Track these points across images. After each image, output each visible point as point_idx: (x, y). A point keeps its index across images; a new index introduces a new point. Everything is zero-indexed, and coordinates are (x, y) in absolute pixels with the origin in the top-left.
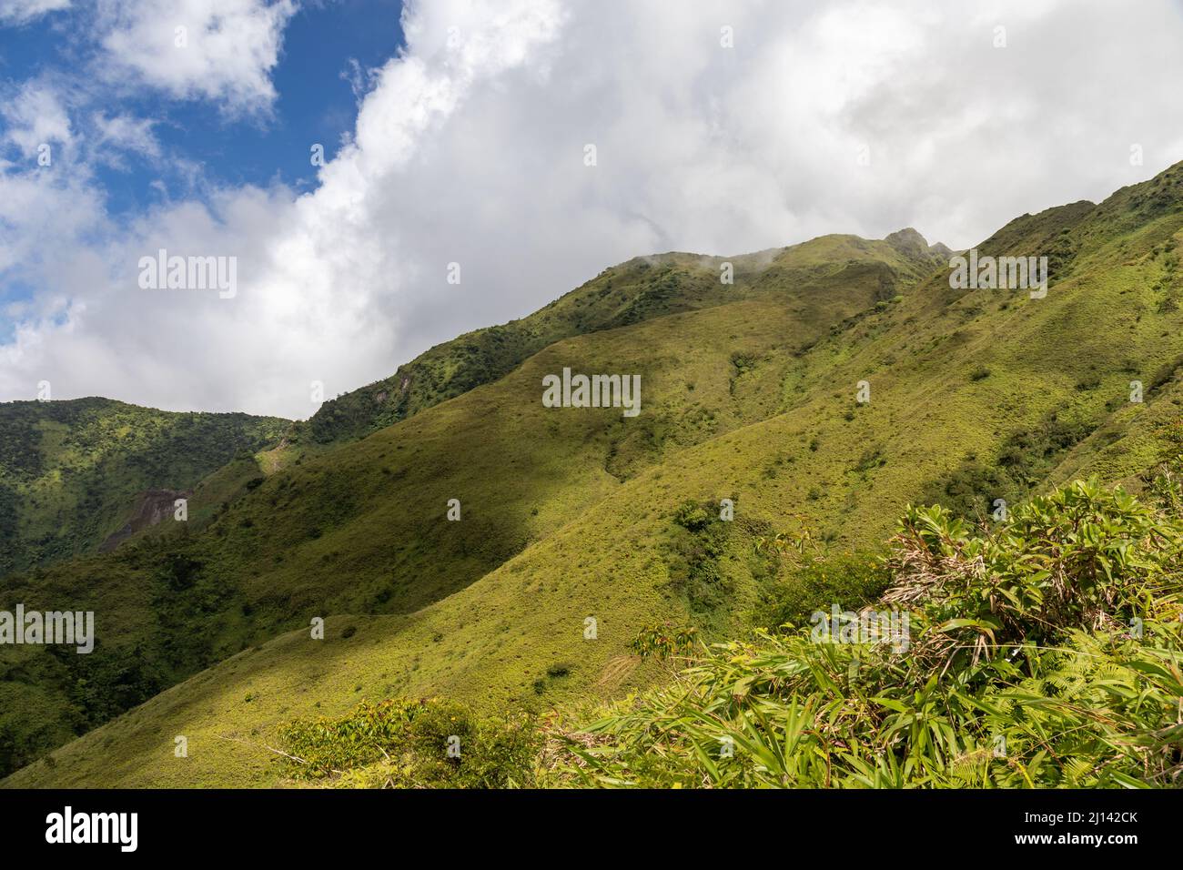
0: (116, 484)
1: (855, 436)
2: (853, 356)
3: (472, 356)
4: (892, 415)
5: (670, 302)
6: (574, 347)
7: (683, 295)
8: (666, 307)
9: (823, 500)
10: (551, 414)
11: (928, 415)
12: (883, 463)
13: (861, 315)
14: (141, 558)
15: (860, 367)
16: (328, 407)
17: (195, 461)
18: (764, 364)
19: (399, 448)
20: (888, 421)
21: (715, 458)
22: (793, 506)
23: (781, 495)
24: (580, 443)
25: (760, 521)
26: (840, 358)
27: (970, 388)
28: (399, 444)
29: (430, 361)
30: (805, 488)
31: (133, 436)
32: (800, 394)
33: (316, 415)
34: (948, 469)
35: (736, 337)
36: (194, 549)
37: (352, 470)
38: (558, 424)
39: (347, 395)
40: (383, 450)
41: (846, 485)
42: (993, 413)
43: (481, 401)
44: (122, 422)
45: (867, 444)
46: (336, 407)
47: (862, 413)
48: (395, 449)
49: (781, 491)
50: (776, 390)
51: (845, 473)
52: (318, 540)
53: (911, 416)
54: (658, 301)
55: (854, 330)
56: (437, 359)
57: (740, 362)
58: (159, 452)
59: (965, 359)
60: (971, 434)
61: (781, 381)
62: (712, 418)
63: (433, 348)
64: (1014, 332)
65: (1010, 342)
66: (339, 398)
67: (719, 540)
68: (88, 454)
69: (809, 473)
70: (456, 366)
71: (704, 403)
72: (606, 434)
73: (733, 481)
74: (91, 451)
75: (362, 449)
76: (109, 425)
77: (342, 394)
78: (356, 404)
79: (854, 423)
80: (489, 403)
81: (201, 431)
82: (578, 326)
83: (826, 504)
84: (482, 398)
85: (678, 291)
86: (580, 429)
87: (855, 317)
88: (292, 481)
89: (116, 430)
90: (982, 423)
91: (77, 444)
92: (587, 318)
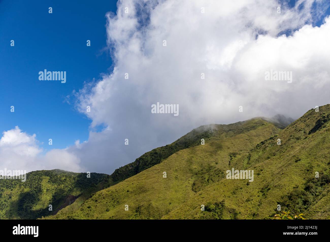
0: (60, 194)
1: (261, 180)
2: (264, 153)
3: (156, 155)
4: (272, 173)
5: (211, 138)
6: (182, 153)
7: (214, 136)
8: (210, 140)
9: (252, 201)
10: (176, 173)
11: (283, 173)
12: (269, 189)
13: (266, 140)
14: (60, 217)
15: (266, 157)
16: (117, 171)
17: (81, 187)
18: (239, 156)
19: (132, 184)
20: (271, 175)
21: (218, 188)
22: (242, 203)
23: (238, 200)
24: (184, 182)
25: (232, 209)
26: (260, 154)
27: (295, 164)
28: (132, 183)
29: (145, 157)
30: (246, 197)
31: (66, 180)
32: (249, 165)
33: (113, 174)
34: (290, 191)
35: (230, 148)
36: (74, 214)
37: (119, 191)
38: (177, 176)
39: (122, 167)
40: (128, 184)
41: (258, 196)
42: (303, 172)
43: (156, 169)
44: (63, 176)
45: (264, 183)
46: (119, 171)
47: (263, 173)
48: (131, 184)
49: (238, 198)
50: (242, 164)
51: (258, 192)
52: (108, 212)
53: (278, 173)
54: (207, 138)
55: (264, 145)
56: (146, 156)
57: (232, 155)
58: (72, 184)
59: (293, 155)
60: (297, 179)
61: (243, 161)
62: (223, 173)
63: (145, 153)
64: (308, 146)
65: (307, 149)
66: (120, 168)
67: (219, 215)
68: (54, 185)
69: (247, 192)
70: (151, 158)
71: (220, 169)
72: (192, 178)
73: (223, 196)
74: (55, 184)
75: (122, 184)
76: (60, 177)
77: (121, 167)
78: (124, 170)
79: (260, 176)
80: (158, 170)
81: (84, 178)
82: (185, 146)
83: (253, 202)
84: (156, 168)
85: (213, 135)
86: (184, 177)
87: (265, 141)
88: (103, 194)
89: (62, 178)
90: (300, 175)
91: (51, 182)
92: (188, 143)
